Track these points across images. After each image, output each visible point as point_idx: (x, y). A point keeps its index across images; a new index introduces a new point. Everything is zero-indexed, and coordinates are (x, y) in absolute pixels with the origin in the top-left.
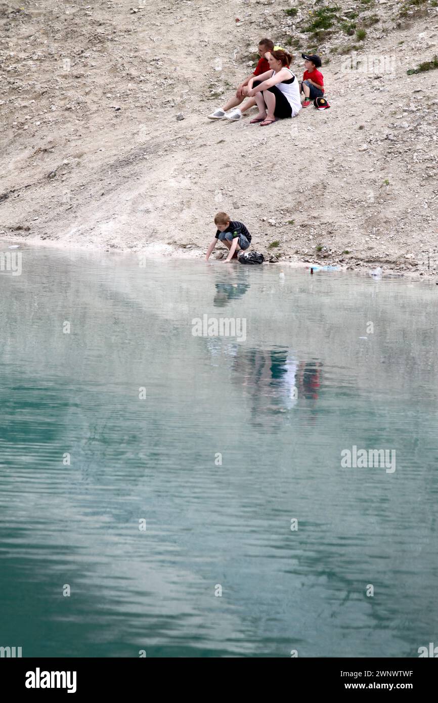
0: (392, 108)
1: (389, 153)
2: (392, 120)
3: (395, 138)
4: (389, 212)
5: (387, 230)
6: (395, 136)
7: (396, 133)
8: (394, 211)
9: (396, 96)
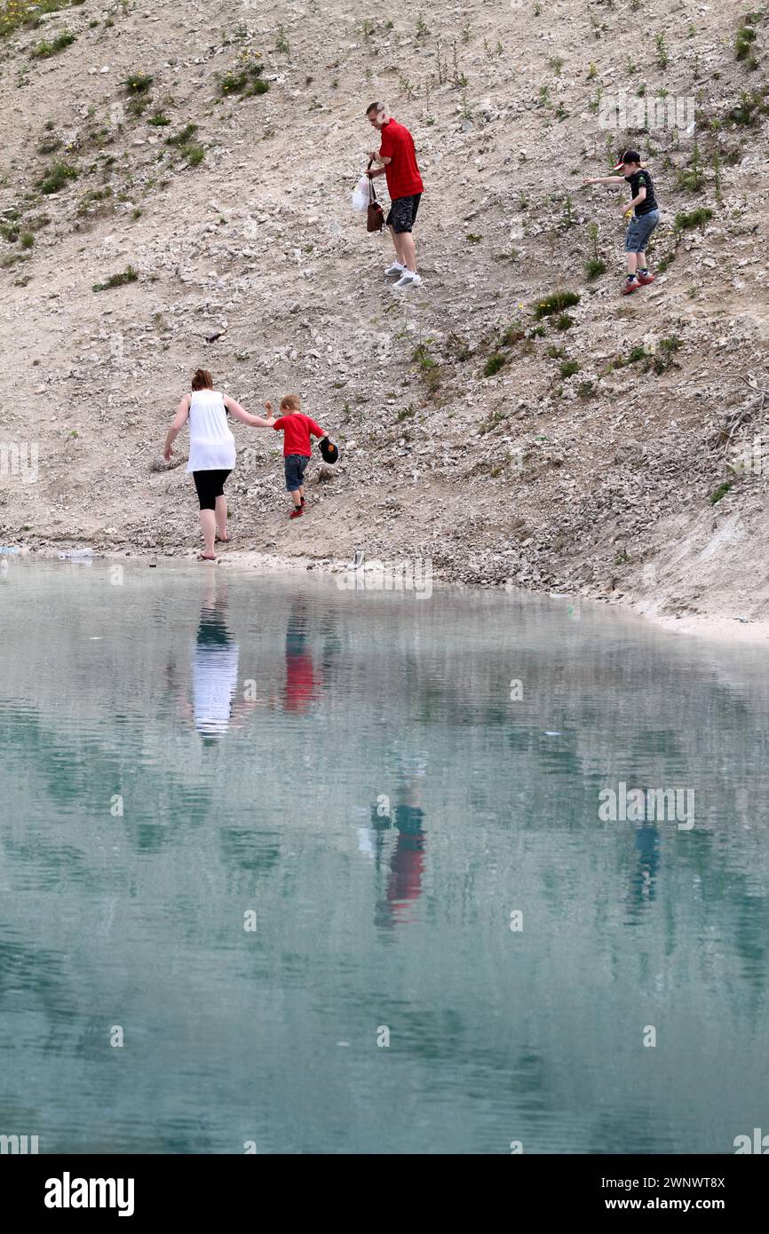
0: (76, 337)
1: (76, 395)
2: (76, 352)
3: (82, 376)
4: (81, 473)
5: (78, 497)
6: (81, 373)
7: (83, 368)
8: (86, 473)
9: (79, 321)
